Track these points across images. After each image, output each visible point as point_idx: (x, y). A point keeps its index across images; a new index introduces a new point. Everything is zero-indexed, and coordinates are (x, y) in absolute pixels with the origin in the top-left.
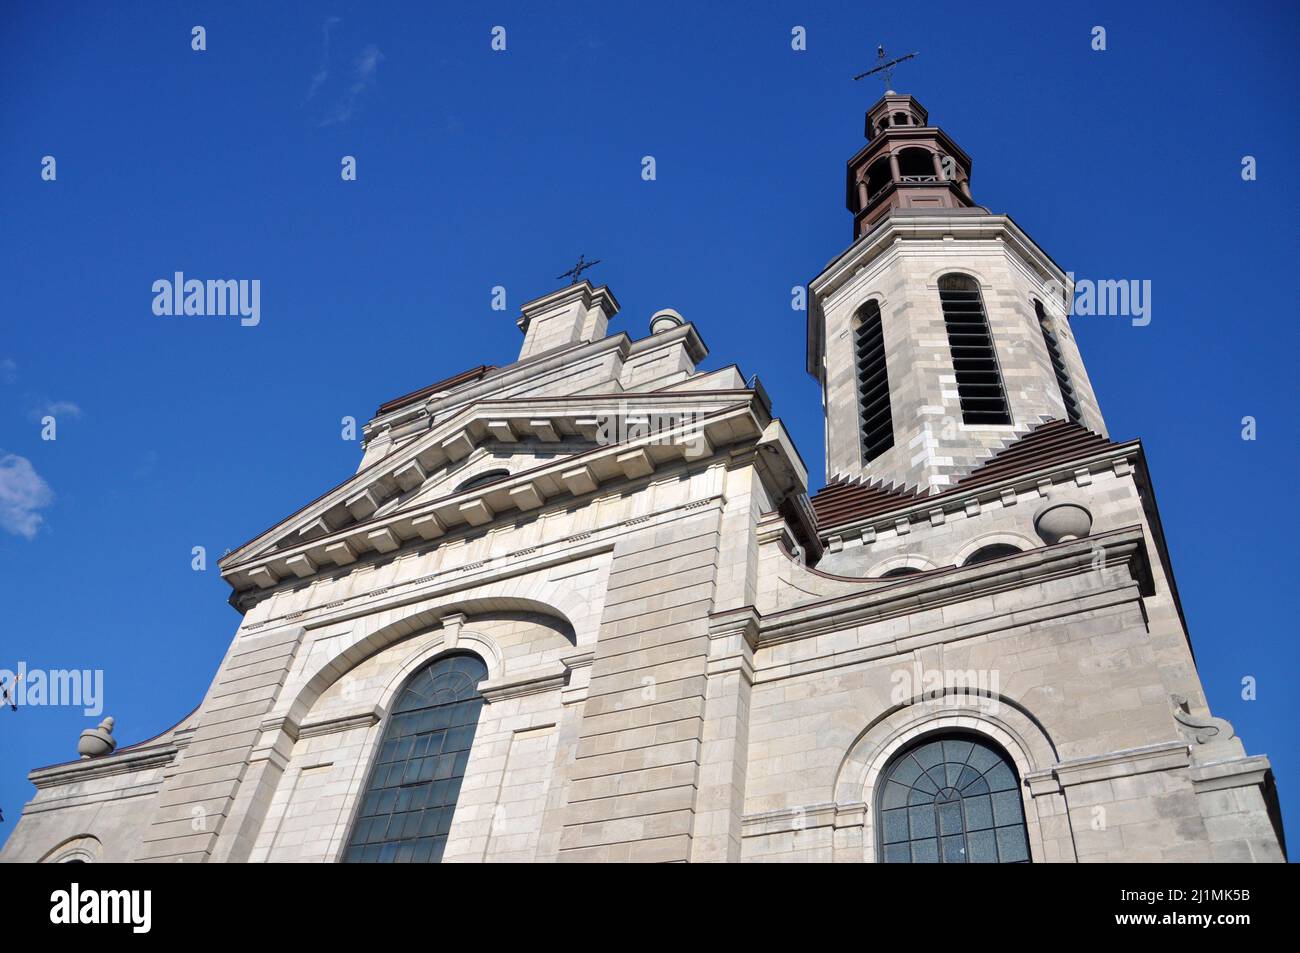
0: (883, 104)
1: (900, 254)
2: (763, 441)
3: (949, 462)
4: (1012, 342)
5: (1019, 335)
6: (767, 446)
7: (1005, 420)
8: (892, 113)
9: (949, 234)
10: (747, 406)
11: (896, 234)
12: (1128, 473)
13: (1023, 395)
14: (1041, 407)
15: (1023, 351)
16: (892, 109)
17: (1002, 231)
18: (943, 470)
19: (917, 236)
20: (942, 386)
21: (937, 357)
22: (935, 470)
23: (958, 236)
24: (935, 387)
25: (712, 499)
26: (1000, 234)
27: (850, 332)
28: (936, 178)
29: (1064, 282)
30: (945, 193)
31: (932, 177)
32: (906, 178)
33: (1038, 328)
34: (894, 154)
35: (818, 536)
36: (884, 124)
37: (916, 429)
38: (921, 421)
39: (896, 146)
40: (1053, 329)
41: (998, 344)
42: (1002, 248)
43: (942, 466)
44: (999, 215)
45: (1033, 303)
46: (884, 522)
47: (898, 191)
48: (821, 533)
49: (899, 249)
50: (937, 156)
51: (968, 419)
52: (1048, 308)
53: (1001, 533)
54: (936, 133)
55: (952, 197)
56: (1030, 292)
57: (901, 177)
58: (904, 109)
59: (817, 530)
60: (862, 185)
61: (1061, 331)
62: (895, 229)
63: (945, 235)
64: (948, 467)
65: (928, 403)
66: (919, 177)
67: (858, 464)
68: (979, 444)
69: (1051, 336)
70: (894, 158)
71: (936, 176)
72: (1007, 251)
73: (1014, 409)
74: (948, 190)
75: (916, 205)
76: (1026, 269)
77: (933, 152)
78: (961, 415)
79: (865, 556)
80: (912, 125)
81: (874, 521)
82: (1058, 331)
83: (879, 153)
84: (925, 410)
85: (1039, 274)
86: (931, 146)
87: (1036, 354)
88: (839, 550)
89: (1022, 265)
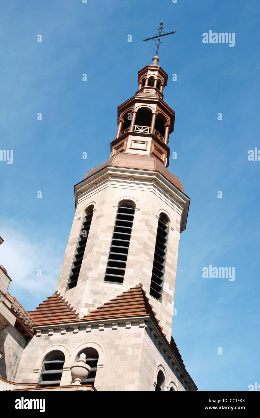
0: (145, 70)
1: (108, 185)
3: (90, 302)
4: (138, 241)
5: (142, 238)
7: (120, 281)
8: (148, 77)
9: (132, 177)
11: (110, 174)
12: (144, 327)
13: (132, 270)
14: (137, 277)
15: (140, 247)
16: (150, 74)
17: (155, 178)
18: (87, 305)
19: (118, 176)
20: (101, 262)
21: (104, 246)
22: (83, 305)
23: (135, 179)
24: (97, 262)
27: (82, 218)
28: (150, 129)
29: (184, 199)
30: (150, 140)
31: (148, 128)
32: (136, 126)
33: (156, 231)
34: (136, 110)
35: (32, 329)
36: (144, 82)
37: (84, 282)
38: (87, 278)
39: (138, 106)
40: (169, 226)
41: (132, 242)
42: (153, 187)
43: (87, 303)
44: (155, 171)
45: (159, 216)
46: (58, 327)
47: (129, 136)
48: (34, 327)
49: (108, 182)
50: (154, 115)
51: (108, 279)
52: (169, 216)
53: (94, 343)
54: (158, 100)
55: (152, 142)
56: (160, 210)
57: (134, 126)
58: (155, 74)
59: (32, 326)
60: (121, 123)
61: (172, 228)
62: (109, 172)
63: (130, 177)
64: (89, 304)
65: (92, 271)
66: (142, 127)
67: (65, 289)
68: (105, 293)
69: (166, 231)
70: (135, 113)
71: (150, 127)
72: (156, 188)
73: (126, 277)
74: (151, 138)
75: (135, 146)
76: (164, 195)
77: (154, 112)
78: (103, 278)
79: (48, 341)
80: (155, 87)
81: (53, 327)
82: (170, 228)
83: (130, 108)
84: (90, 274)
85: (172, 196)
86: (154, 108)
87: (146, 248)
88: (40, 336)
89: (163, 193)
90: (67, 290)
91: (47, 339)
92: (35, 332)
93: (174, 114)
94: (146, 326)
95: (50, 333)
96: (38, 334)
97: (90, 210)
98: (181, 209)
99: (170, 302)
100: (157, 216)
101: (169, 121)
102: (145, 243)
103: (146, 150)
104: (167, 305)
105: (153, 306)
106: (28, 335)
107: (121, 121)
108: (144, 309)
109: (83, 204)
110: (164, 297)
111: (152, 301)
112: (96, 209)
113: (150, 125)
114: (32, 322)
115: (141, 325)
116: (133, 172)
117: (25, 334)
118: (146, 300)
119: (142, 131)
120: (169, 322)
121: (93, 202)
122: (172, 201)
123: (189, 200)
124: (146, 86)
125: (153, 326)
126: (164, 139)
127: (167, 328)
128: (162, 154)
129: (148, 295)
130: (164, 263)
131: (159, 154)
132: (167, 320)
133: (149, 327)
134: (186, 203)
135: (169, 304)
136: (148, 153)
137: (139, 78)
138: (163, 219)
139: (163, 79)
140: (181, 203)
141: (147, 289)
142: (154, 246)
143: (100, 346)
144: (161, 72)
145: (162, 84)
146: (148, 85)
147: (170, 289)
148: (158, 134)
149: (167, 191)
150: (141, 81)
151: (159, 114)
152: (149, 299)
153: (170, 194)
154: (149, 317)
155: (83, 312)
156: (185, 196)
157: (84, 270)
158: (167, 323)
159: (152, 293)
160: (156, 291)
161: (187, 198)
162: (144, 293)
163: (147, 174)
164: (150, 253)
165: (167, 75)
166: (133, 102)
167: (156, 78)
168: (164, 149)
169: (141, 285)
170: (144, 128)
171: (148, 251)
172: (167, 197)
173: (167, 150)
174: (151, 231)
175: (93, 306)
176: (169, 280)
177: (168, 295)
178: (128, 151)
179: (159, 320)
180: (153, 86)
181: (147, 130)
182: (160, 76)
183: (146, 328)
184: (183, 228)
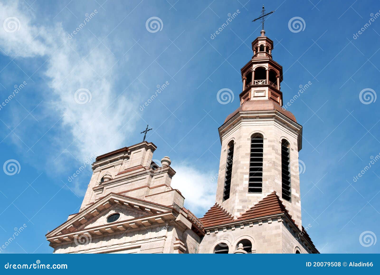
0: (256, 41)
1: (242, 125)
2: (177, 220)
3: (241, 208)
4: (269, 161)
5: (271, 159)
6: (178, 221)
7: (260, 191)
8: (259, 45)
9: (258, 116)
10: (171, 212)
11: (242, 117)
12: (281, 221)
13: (267, 182)
14: (271, 187)
15: (271, 165)
16: (260, 43)
17: (275, 115)
18: (239, 210)
20: (244, 179)
21: (245, 168)
22: (236, 210)
23: (261, 117)
24: (242, 180)
25: (163, 236)
26: (274, 116)
27: (227, 150)
28: (266, 81)
29: (298, 127)
30: (267, 89)
31: (265, 80)
32: (256, 81)
33: (280, 152)
34: (254, 70)
35: (204, 230)
36: (257, 49)
37: (234, 194)
38: (236, 192)
39: (255, 66)
40: (289, 148)
41: (264, 162)
42: (274, 122)
43: (238, 209)
44: (274, 110)
45: (281, 142)
46: (220, 227)
47: (252, 88)
48: (204, 229)
49: (242, 123)
50: (268, 71)
51: (251, 191)
52: (288, 141)
53: (247, 236)
54: (268, 60)
55: (269, 90)
56: (281, 137)
57: (254, 80)
58: (264, 43)
59: (203, 228)
60: (244, 80)
61: (292, 149)
62: (241, 115)
63: (257, 117)
64: (240, 209)
65: (239, 186)
66: (260, 80)
67: (222, 200)
68: (250, 201)
69: (288, 151)
70: (253, 72)
71: (266, 80)
72: (276, 122)
73: (263, 188)
74: (268, 87)
75: (256, 94)
76: (283, 126)
77: (267, 69)
78: (247, 190)
79: (215, 237)
80: (265, 51)
81: (217, 227)
82: (290, 149)
83: (250, 68)
84: (238, 188)
85: (289, 126)
86: (266, 66)
87: (275, 166)
88: (209, 234)
89: (281, 125)
90: (223, 201)
91: (214, 236)
92: (206, 232)
93: (282, 68)
94: (282, 220)
95: (216, 232)
96: (208, 233)
97: (231, 144)
98: (297, 135)
99: (298, 202)
100: (280, 142)
101: (279, 74)
102: (274, 162)
103: (265, 96)
104: (296, 205)
105: (285, 206)
106: (201, 234)
107: (244, 79)
108: (279, 209)
109: (226, 140)
110: (292, 198)
111: (285, 202)
112: (235, 143)
113: (265, 78)
114: (202, 226)
115: (279, 220)
116: (258, 113)
117: (199, 234)
118: (280, 202)
119: (260, 83)
120: (299, 216)
121: (232, 138)
122: (289, 130)
123: (301, 127)
124: (259, 52)
125: (288, 220)
126: (277, 87)
127: (298, 220)
128: (277, 97)
129: (281, 199)
130: (290, 174)
131: (275, 98)
132: (297, 215)
133: (285, 221)
134: (299, 130)
135: (297, 203)
136: (267, 98)
137: (253, 47)
138: (285, 143)
139: (270, 45)
140: (296, 130)
141: (279, 194)
142: (280, 163)
143: (252, 238)
144: (268, 40)
145: (270, 48)
146: (260, 51)
147: (296, 192)
148: (272, 84)
149: (285, 123)
150: (254, 49)
151: (271, 69)
152: (282, 201)
153: (287, 125)
154: (284, 214)
155: (236, 215)
156: (298, 125)
157: (233, 186)
158: (298, 217)
159: (284, 197)
160: (287, 195)
161: (300, 126)
162: (278, 197)
163: (268, 113)
164: (278, 169)
165: (272, 42)
166: (251, 64)
167: (265, 45)
168: (278, 94)
169: (275, 192)
170: (261, 81)
171: (277, 167)
172: (285, 127)
173: (280, 94)
174: (277, 153)
175: (243, 210)
176: (295, 186)
177: (295, 197)
178: (252, 99)
179: (292, 215)
180: (264, 51)
181: (264, 82)
182: (268, 43)
183: (282, 222)
184: (300, 148)
